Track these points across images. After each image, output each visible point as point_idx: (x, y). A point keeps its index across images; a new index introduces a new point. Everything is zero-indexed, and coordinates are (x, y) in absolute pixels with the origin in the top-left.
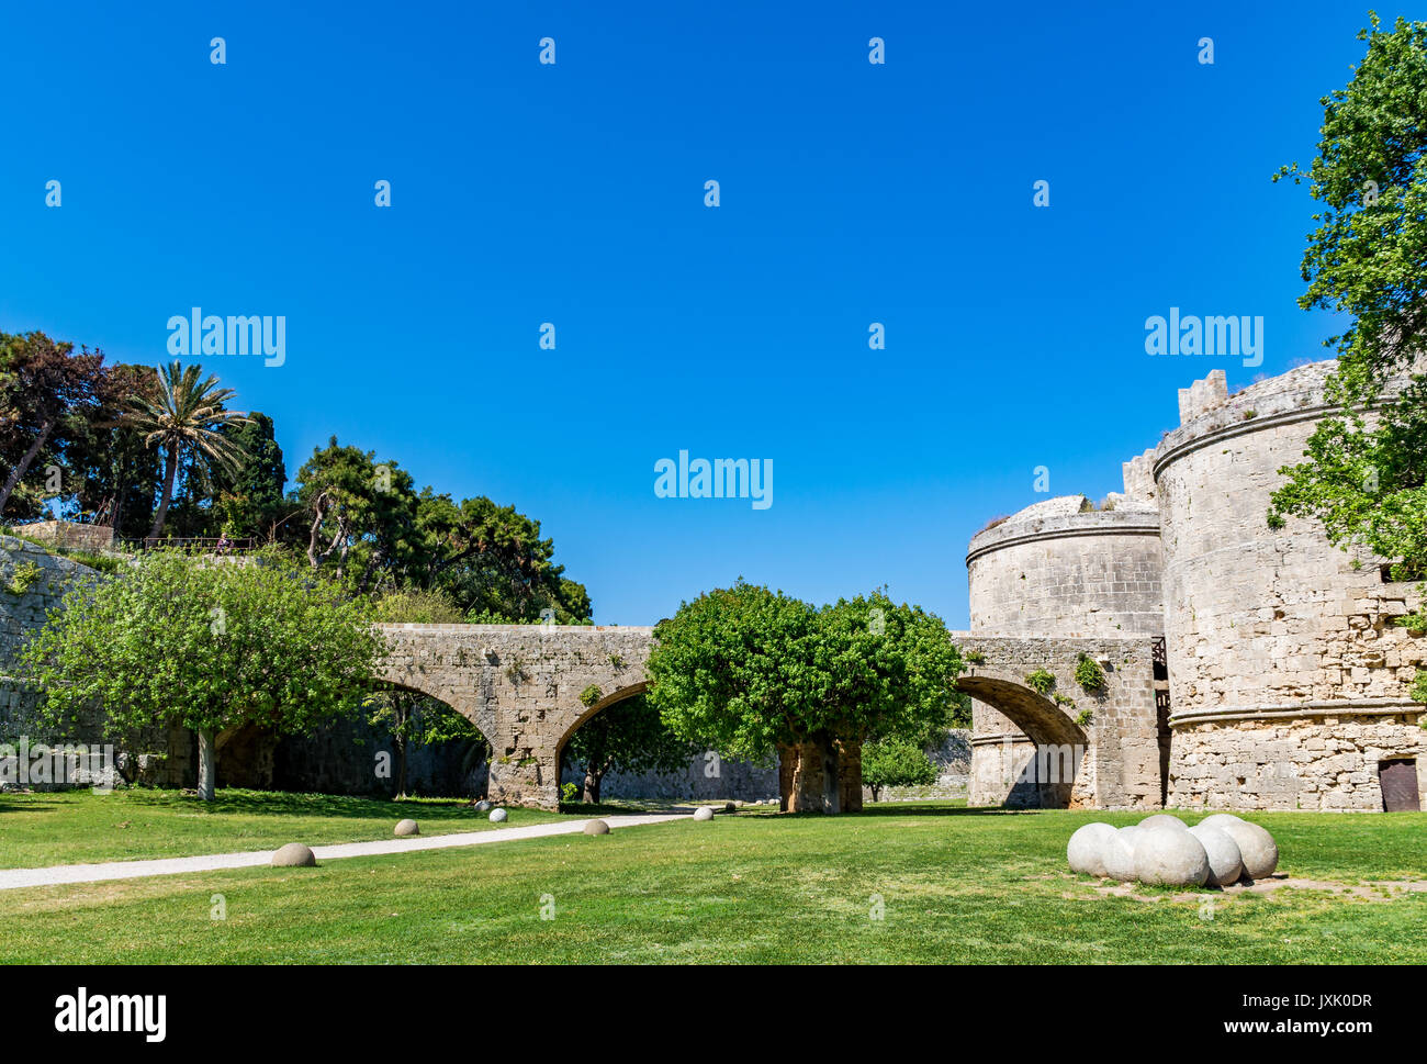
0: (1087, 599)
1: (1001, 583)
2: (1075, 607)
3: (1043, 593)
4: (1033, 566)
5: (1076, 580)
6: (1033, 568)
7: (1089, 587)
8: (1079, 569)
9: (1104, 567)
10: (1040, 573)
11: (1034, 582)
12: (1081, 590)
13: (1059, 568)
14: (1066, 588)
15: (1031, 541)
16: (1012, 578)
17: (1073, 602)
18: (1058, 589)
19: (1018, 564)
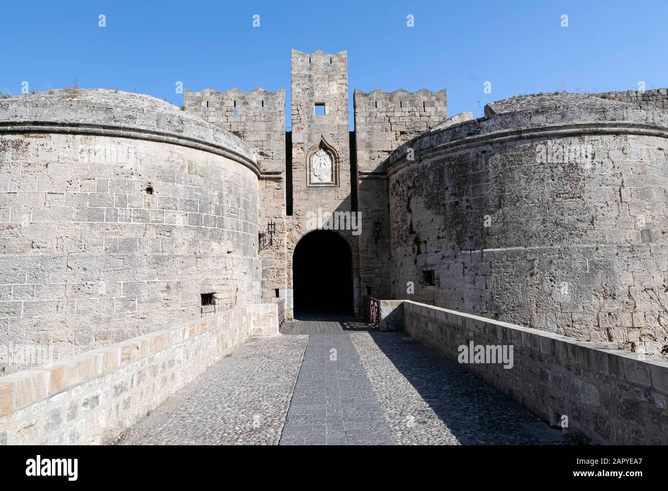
0: (225, 236)
1: (101, 188)
2: (214, 245)
3: (180, 220)
4: (169, 177)
5: (218, 213)
6: (166, 180)
7: (228, 221)
8: (221, 197)
9: (238, 200)
10: (176, 191)
11: (167, 200)
12: (220, 222)
13: (201, 191)
14: (207, 217)
15: (167, 142)
16: (130, 186)
17: (213, 237)
18: (198, 217)
19: (141, 169)
